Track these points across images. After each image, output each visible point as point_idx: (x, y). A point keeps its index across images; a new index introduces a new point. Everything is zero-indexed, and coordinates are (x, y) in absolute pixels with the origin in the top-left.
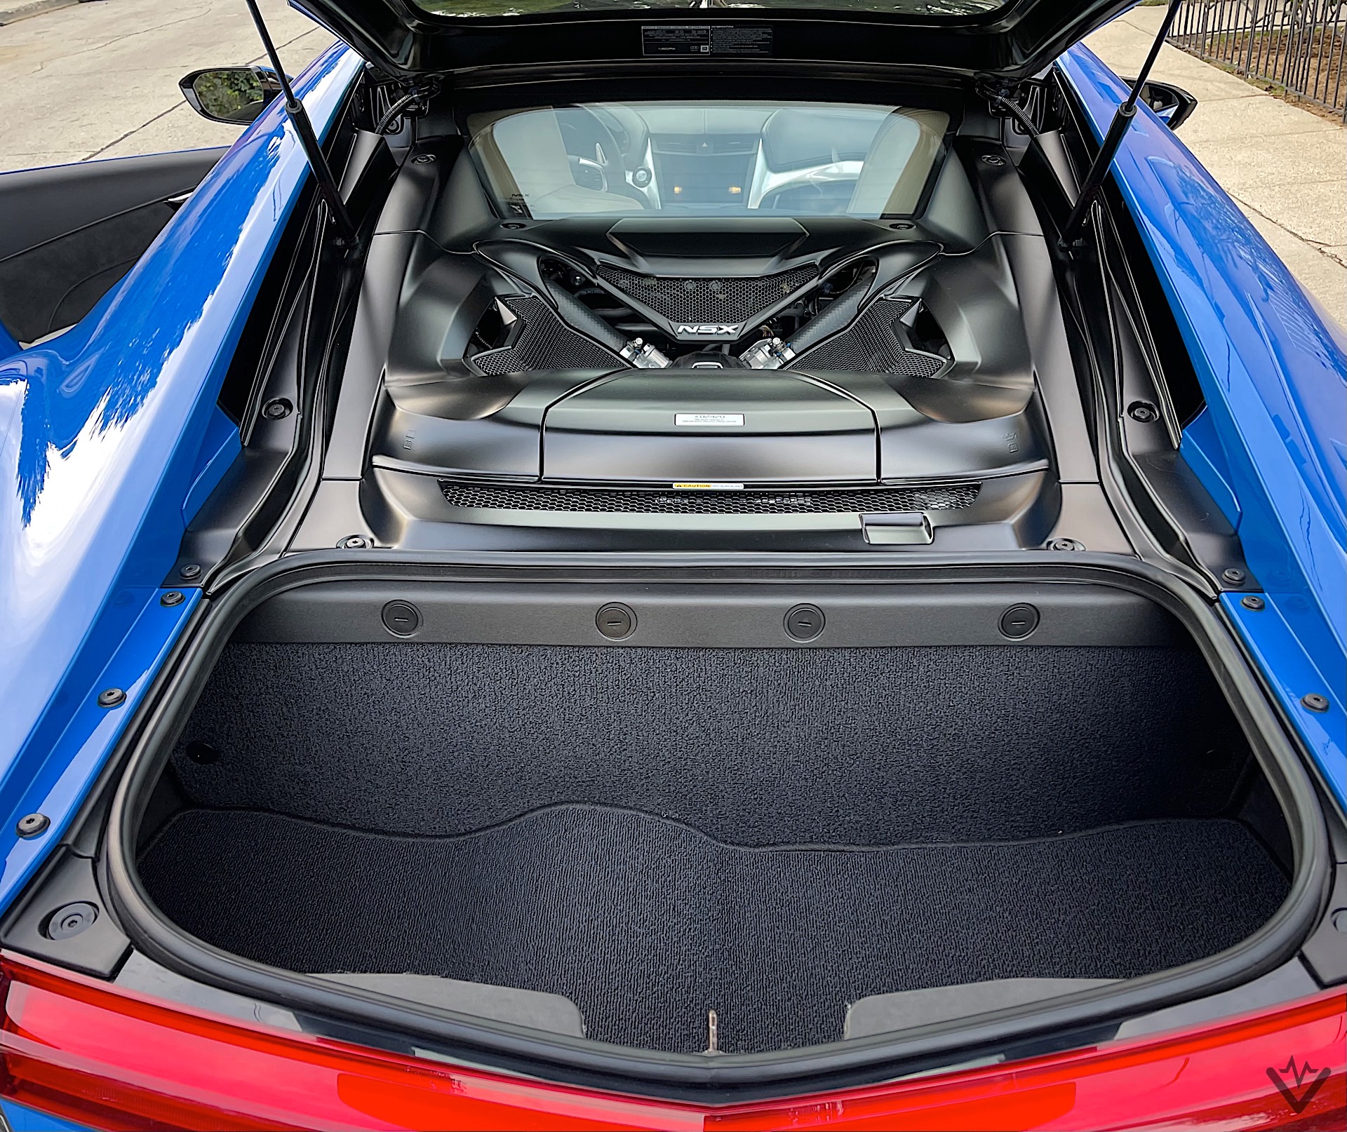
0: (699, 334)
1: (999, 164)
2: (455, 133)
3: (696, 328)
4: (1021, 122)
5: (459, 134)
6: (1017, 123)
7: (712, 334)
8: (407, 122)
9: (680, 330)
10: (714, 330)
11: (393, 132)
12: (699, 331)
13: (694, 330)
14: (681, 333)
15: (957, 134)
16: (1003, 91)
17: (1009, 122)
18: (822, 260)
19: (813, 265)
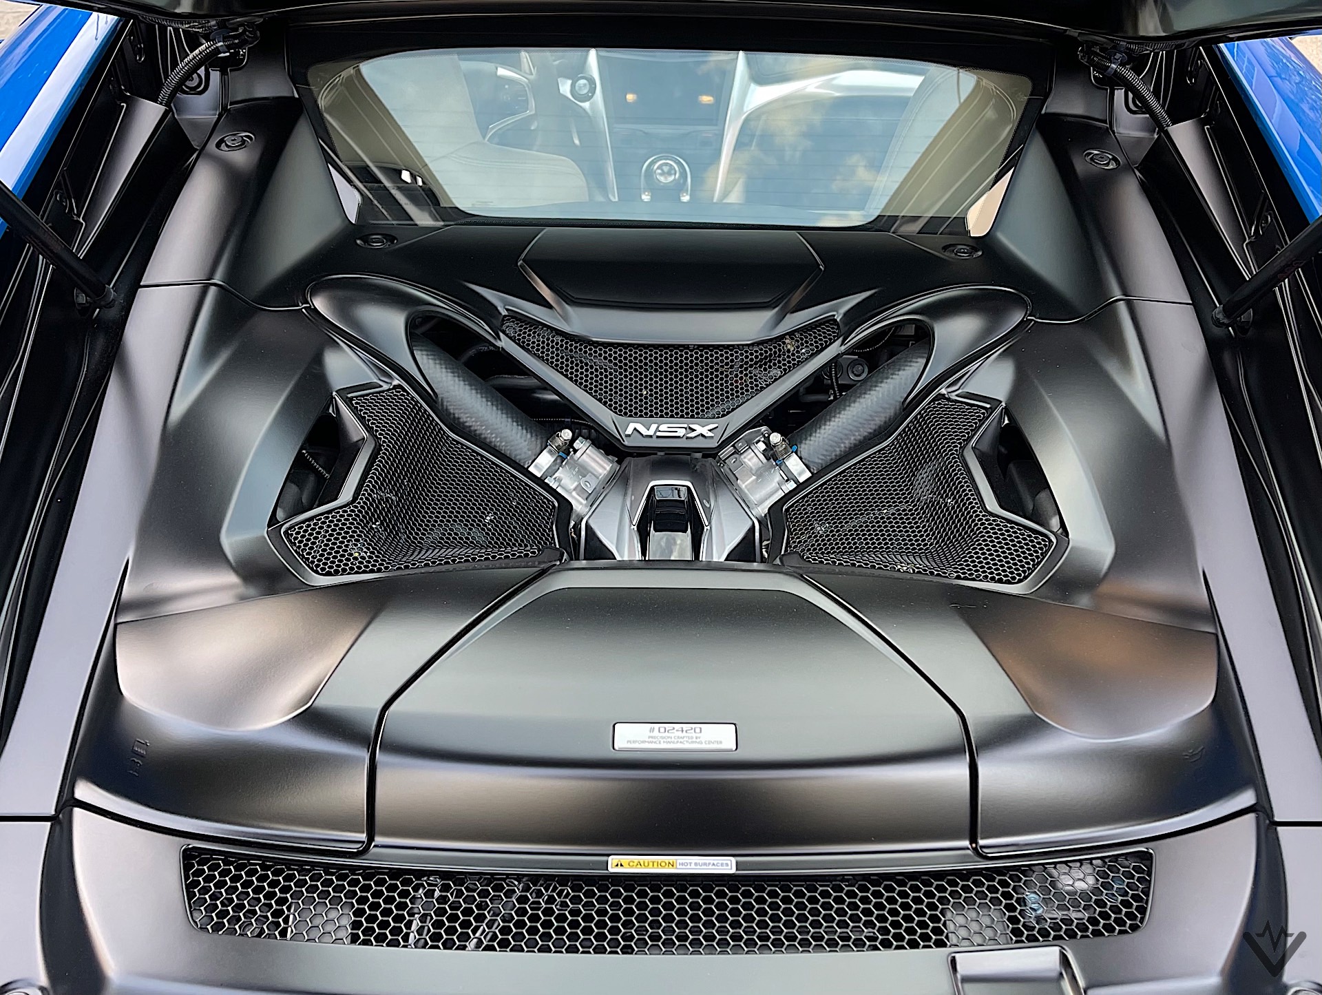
0: (658, 437)
1: (1111, 167)
2: (291, 95)
3: (654, 427)
4: (1138, 95)
5: (297, 96)
6: (1130, 95)
7: (679, 437)
8: (215, 76)
9: (629, 431)
10: (681, 432)
11: (194, 91)
12: (659, 434)
13: (651, 432)
14: (629, 436)
15: (1043, 112)
16: (1118, 56)
17: (1119, 94)
18: (845, 314)
19: (831, 321)
